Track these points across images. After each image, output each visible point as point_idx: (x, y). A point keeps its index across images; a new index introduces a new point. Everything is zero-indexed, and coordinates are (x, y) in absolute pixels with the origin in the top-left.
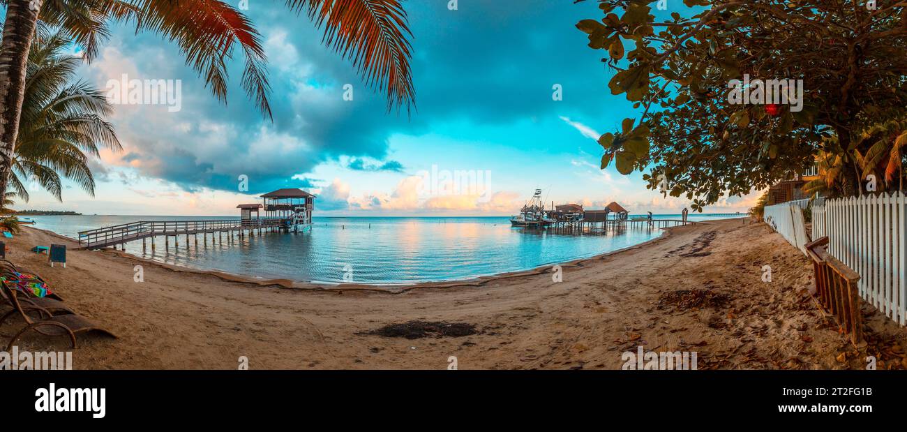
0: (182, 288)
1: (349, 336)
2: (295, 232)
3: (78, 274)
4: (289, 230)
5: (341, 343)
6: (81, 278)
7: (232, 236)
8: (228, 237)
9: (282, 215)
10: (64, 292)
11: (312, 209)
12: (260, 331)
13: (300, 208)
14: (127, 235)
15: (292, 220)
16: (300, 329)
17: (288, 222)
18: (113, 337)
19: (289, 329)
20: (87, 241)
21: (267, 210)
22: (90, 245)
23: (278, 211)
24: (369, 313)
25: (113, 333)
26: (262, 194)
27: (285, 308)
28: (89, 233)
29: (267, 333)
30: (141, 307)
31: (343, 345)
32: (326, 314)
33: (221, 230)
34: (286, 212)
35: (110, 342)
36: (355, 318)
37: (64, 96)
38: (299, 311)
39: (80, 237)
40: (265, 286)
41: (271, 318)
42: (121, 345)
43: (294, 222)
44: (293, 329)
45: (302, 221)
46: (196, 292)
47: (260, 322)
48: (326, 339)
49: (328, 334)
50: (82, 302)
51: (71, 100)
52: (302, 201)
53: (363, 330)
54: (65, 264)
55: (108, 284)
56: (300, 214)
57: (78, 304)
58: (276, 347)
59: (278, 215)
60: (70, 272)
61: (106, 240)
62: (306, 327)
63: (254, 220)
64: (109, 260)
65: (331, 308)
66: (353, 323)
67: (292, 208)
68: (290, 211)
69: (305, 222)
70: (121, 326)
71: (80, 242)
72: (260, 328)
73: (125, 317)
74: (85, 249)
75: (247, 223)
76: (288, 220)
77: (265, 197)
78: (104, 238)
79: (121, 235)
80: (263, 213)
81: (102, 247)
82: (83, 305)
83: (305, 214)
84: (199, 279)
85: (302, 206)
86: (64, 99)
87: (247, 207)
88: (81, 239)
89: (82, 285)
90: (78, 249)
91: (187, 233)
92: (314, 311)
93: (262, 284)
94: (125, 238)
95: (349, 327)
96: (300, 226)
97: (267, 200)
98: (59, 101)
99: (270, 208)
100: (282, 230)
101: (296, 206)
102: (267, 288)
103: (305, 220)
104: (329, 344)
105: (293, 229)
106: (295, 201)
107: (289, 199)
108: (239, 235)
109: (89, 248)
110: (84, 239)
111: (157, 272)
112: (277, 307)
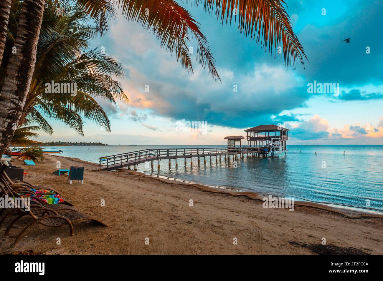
0: (168, 194)
1: (283, 243)
2: (272, 157)
3: (93, 187)
4: (267, 155)
5: (273, 247)
6: (94, 190)
7: (220, 160)
8: (217, 160)
9: (261, 144)
10: (77, 200)
11: (286, 139)
12: (218, 227)
13: (276, 139)
14: (139, 159)
15: (269, 148)
16: (248, 230)
17: (266, 150)
18: (103, 226)
19: (239, 228)
20: (106, 164)
21: (249, 140)
22: (109, 167)
23: (258, 141)
24: (312, 229)
25: (105, 223)
26: (246, 129)
27: (244, 213)
28: (108, 158)
29: (222, 229)
30: (132, 206)
31: (275, 249)
32: (274, 222)
33: (211, 155)
34: (265, 142)
35: (100, 229)
36: (296, 230)
37: (84, 58)
38: (254, 217)
39: (100, 161)
40: (234, 196)
41: (230, 219)
42: (107, 230)
43: (271, 149)
44: (242, 228)
45: (278, 148)
46: (176, 197)
47: (222, 221)
48: (263, 241)
49: (267, 238)
50: (89, 206)
51: (90, 62)
52: (278, 134)
53: (298, 241)
54: (82, 181)
55: (115, 193)
56: (276, 143)
57: (85, 207)
58: (225, 240)
59: (258, 144)
60: (86, 187)
61: (122, 162)
62: (253, 229)
63: (238, 148)
64: (122, 177)
65: (280, 218)
66: (293, 234)
67: (269, 139)
68: (267, 141)
69: (280, 149)
70: (112, 219)
71: (100, 165)
72: (220, 225)
73: (118, 213)
74: (104, 170)
75: (232, 150)
76: (266, 147)
77: (247, 131)
78: (121, 161)
79: (134, 159)
80: (245, 142)
81: (119, 168)
82: (89, 207)
83: (280, 143)
84: (183, 189)
85: (278, 137)
86: (83, 61)
87: (233, 138)
88: (102, 163)
89: (93, 194)
90: (98, 171)
91: (185, 157)
92: (266, 218)
93: (234, 194)
94: (136, 161)
95: (288, 235)
96: (276, 153)
97: (249, 133)
98: (80, 61)
99: (252, 139)
100: (261, 156)
101: (273, 137)
102: (237, 198)
103: (280, 147)
104: (264, 246)
105: (269, 154)
106: (272, 134)
107: (267, 133)
108: (225, 159)
109: (108, 169)
110: (104, 163)
111: (155, 184)
112: (239, 212)
